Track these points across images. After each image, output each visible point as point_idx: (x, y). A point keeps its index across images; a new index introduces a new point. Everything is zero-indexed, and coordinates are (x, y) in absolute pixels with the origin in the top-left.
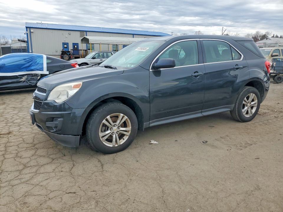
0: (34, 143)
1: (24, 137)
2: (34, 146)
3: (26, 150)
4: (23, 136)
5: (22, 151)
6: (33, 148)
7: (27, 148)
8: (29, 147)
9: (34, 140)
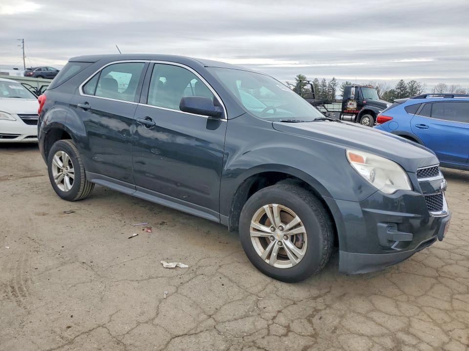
0: (434, 281)
1: (447, 306)
2: (440, 276)
3: (456, 277)
4: (446, 311)
5: (464, 278)
6: (442, 274)
7: (453, 279)
8: (450, 278)
9: (431, 288)
